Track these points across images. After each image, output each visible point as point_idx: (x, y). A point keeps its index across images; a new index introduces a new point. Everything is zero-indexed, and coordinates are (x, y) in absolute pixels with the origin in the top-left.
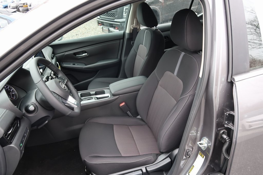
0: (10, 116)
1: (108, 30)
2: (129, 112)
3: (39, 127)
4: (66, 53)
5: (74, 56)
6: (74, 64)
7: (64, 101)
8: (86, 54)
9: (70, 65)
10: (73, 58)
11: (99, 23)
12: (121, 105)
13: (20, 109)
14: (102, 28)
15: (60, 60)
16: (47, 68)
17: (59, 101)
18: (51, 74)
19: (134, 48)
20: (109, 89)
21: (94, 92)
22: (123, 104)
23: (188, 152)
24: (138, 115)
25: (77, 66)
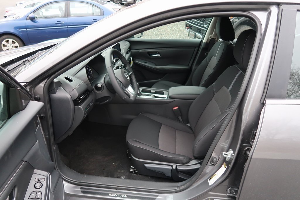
0: (84, 88)
1: (194, 36)
2: (180, 117)
3: (101, 103)
4: (141, 51)
5: (148, 55)
6: (146, 63)
7: (124, 88)
8: (159, 55)
9: (142, 63)
10: (146, 56)
11: (187, 26)
12: (175, 108)
13: (91, 85)
14: (188, 31)
15: (134, 56)
16: (120, 60)
17: (120, 86)
18: (122, 65)
19: (207, 59)
20: (168, 91)
21: (154, 91)
22: (177, 108)
23: (214, 159)
24: (188, 123)
25: (148, 65)
